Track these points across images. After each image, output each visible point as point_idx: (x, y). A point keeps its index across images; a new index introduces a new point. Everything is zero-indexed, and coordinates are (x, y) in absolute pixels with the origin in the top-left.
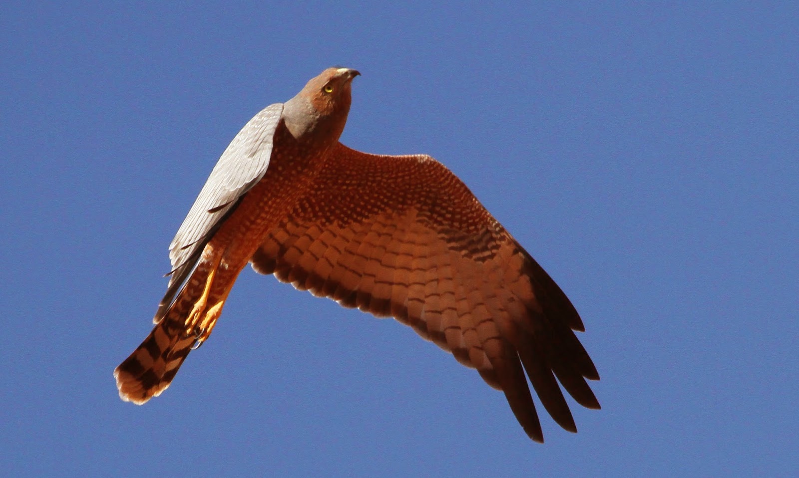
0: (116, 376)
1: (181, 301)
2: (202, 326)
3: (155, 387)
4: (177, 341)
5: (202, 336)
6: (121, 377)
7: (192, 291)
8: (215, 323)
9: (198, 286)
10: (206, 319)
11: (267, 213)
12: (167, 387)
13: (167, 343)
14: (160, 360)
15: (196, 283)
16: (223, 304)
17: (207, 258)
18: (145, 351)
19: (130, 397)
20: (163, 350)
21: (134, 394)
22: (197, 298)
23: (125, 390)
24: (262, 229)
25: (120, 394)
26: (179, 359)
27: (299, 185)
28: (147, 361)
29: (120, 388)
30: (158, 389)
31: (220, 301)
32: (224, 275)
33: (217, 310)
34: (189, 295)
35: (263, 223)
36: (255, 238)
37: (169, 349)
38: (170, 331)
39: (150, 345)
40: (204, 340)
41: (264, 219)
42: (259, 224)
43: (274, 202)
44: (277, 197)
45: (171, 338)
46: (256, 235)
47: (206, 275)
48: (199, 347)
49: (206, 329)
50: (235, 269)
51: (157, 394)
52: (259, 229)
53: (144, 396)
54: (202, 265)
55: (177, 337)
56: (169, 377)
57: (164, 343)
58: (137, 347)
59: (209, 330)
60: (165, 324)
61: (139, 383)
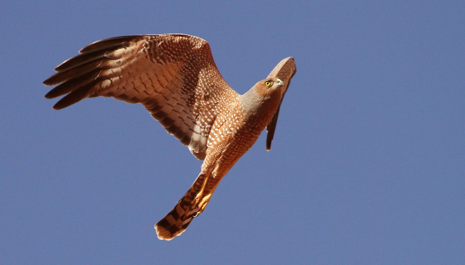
0: (156, 228)
1: (190, 193)
2: (200, 205)
3: (177, 232)
4: (188, 211)
5: (199, 211)
6: (158, 228)
7: (196, 188)
8: (207, 204)
9: (199, 185)
10: (202, 202)
11: (235, 152)
12: (184, 231)
13: (183, 212)
14: (180, 220)
15: (198, 184)
16: (211, 195)
17: (204, 172)
18: (171, 216)
19: (163, 238)
20: (181, 216)
21: (166, 236)
22: (198, 191)
23: (161, 235)
24: (233, 159)
25: (158, 237)
26: (190, 218)
27: (253, 139)
28: (172, 221)
29: (158, 233)
30: (179, 233)
31: (210, 194)
32: (213, 181)
33: (208, 198)
34: (195, 190)
35: (234, 156)
36: (229, 163)
37: (184, 215)
38: (185, 207)
39: (174, 213)
40: (200, 213)
41: (234, 154)
42: (231, 157)
43: (238, 147)
44: (240, 144)
45: (185, 210)
46: (229, 162)
47: (203, 180)
48: (197, 216)
49: (201, 207)
50: (219, 178)
51: (179, 235)
52: (232, 159)
53: (171, 237)
54: (202, 175)
55: (189, 209)
56: (185, 227)
57: (181, 212)
58: (167, 215)
59: (203, 208)
60: (182, 204)
61: (168, 231)
